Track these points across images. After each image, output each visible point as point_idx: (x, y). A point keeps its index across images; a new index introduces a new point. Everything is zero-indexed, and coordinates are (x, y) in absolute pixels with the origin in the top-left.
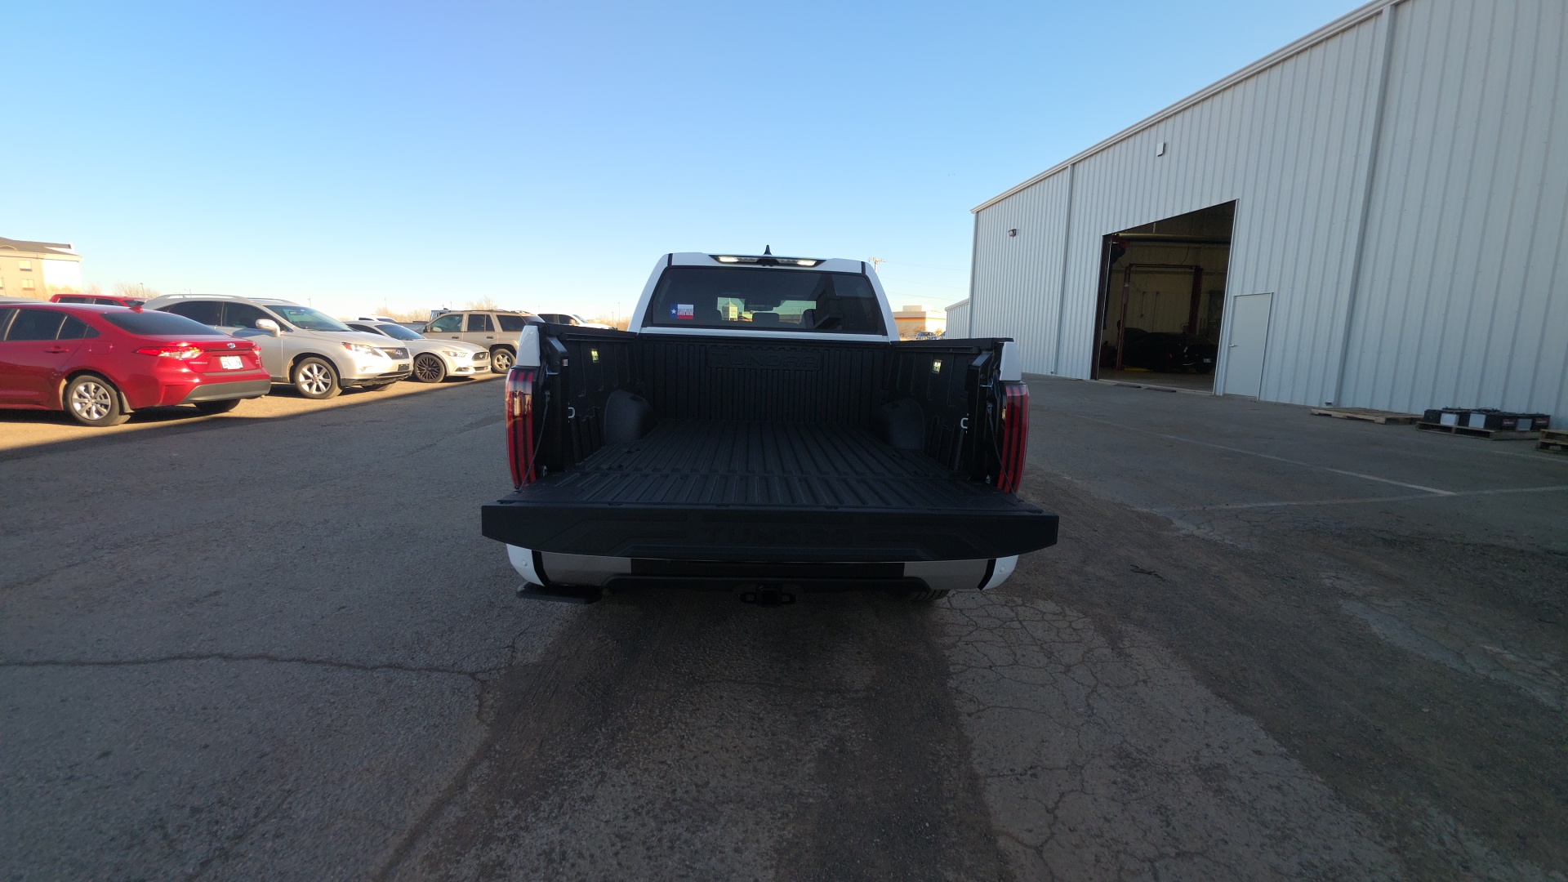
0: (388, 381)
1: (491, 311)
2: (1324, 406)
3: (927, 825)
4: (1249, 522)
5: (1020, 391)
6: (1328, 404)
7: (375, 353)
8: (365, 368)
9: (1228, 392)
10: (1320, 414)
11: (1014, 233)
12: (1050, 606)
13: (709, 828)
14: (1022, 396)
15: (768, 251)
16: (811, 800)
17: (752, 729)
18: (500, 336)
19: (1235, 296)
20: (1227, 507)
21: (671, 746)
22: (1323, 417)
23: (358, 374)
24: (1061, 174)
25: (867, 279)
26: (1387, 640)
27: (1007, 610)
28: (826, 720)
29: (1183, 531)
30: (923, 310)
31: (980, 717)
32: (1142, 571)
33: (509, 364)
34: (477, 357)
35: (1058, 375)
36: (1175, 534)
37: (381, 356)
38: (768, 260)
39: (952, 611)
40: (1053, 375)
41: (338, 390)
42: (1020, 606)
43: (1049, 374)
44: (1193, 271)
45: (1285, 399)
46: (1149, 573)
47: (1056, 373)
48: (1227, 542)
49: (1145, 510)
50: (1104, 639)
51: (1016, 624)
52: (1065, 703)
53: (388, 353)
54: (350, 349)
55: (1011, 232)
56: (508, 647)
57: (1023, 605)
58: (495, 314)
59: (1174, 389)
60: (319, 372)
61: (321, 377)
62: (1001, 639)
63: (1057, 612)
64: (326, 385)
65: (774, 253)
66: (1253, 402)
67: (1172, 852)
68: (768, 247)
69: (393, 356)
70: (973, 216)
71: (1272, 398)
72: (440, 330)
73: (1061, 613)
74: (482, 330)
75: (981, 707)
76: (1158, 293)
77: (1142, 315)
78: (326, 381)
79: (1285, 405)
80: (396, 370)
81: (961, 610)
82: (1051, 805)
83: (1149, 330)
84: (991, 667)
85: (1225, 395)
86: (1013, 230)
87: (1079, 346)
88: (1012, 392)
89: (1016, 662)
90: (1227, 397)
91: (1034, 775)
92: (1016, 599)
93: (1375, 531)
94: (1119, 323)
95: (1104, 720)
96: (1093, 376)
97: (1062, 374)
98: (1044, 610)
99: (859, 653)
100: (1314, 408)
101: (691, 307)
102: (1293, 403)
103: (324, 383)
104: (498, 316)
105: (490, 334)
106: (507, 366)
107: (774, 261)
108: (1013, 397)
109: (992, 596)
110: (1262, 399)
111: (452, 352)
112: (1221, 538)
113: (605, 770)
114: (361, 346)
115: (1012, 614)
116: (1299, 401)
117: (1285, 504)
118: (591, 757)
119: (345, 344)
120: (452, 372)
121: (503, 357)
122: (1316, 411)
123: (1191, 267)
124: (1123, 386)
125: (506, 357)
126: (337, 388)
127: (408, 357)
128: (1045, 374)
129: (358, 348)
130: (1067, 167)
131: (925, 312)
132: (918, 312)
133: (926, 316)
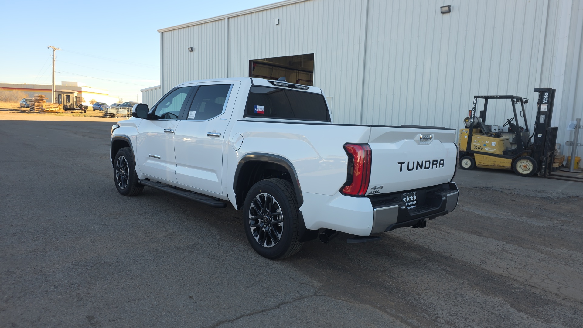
11: (192, 50)
24: (220, 22)
30: (78, 86)
86: (191, 48)
130: (225, 19)
131: (81, 88)
132: (74, 87)
133: (82, 90)
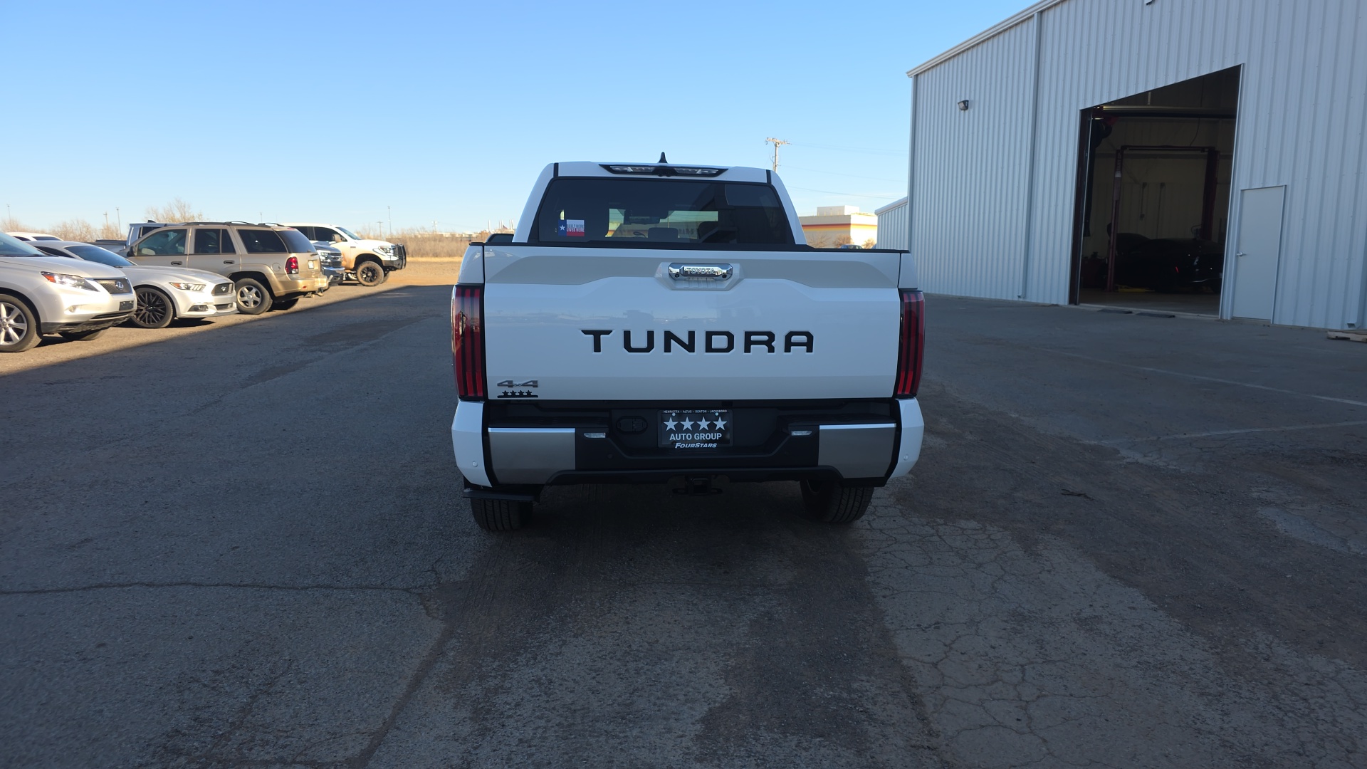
0: (102, 326)
1: (229, 224)
2: (1346, 328)
3: (845, 655)
4: (1201, 449)
5: (917, 298)
6: (1351, 325)
7: (88, 287)
8: (74, 307)
9: (1237, 314)
10: (1337, 338)
11: (966, 105)
12: (973, 524)
13: (665, 663)
14: (918, 302)
15: (663, 159)
16: (747, 646)
17: (689, 610)
18: (243, 260)
19: (1243, 191)
20: (1185, 437)
21: (618, 623)
22: (1341, 341)
23: (65, 316)
24: (1025, 25)
25: (773, 189)
26: (1287, 534)
27: (927, 528)
28: (755, 603)
29: (1128, 460)
30: (846, 213)
31: (894, 598)
32: (1072, 494)
33: (258, 300)
34: (218, 290)
35: (1028, 300)
36: (1118, 463)
37: (96, 290)
38: (663, 169)
39: (871, 531)
40: (1021, 300)
41: (36, 339)
42: (942, 525)
43: (1016, 299)
44: (1206, 153)
45: (1303, 322)
46: (1079, 495)
47: (1025, 297)
48: (1170, 467)
49: (1093, 443)
50: (1019, 545)
51: (936, 538)
52: (973, 587)
53: (105, 286)
54: (54, 281)
55: (962, 105)
56: (429, 571)
57: (945, 524)
58: (235, 228)
59: (1173, 313)
60: (8, 314)
61: (12, 322)
62: (919, 549)
63: (977, 528)
64: (19, 332)
65: (671, 161)
66: (1266, 325)
67: (1040, 661)
68: (663, 154)
69: (113, 291)
70: (910, 81)
71: (1287, 322)
72: (153, 252)
73: (982, 529)
74: (216, 251)
75: (896, 592)
76: (1162, 185)
77: (1142, 216)
78: (19, 326)
79: (1303, 329)
80: (116, 309)
81: (881, 530)
82: (948, 642)
83: (1150, 235)
84: (906, 567)
85: (1233, 318)
86: (964, 102)
87: (1053, 259)
88: (910, 299)
89: (931, 563)
90: (1236, 321)
91: (938, 628)
92: (938, 520)
93: (1328, 450)
94: (1109, 226)
95: (1005, 596)
96: (1072, 300)
97: (1033, 298)
98: (965, 527)
99: (780, 561)
100: (1331, 331)
101: (582, 222)
102: (1313, 326)
103: (16, 330)
104: (241, 232)
105: (229, 257)
106: (255, 302)
107: (672, 170)
108: (910, 303)
109: (914, 519)
110: (1277, 322)
111: (183, 283)
112: (1165, 464)
113: (564, 638)
114: (68, 276)
115: (933, 531)
116: (1318, 323)
117: (1248, 431)
118: (548, 633)
119: (45, 274)
120: (183, 311)
121: (250, 290)
122: (1333, 335)
123: (1203, 149)
124: (1110, 311)
125: (254, 290)
126: (36, 335)
127: (130, 292)
128: (1010, 298)
129: (64, 280)
130: (1033, 16)
131: (849, 217)
132: (838, 216)
133: (852, 223)
